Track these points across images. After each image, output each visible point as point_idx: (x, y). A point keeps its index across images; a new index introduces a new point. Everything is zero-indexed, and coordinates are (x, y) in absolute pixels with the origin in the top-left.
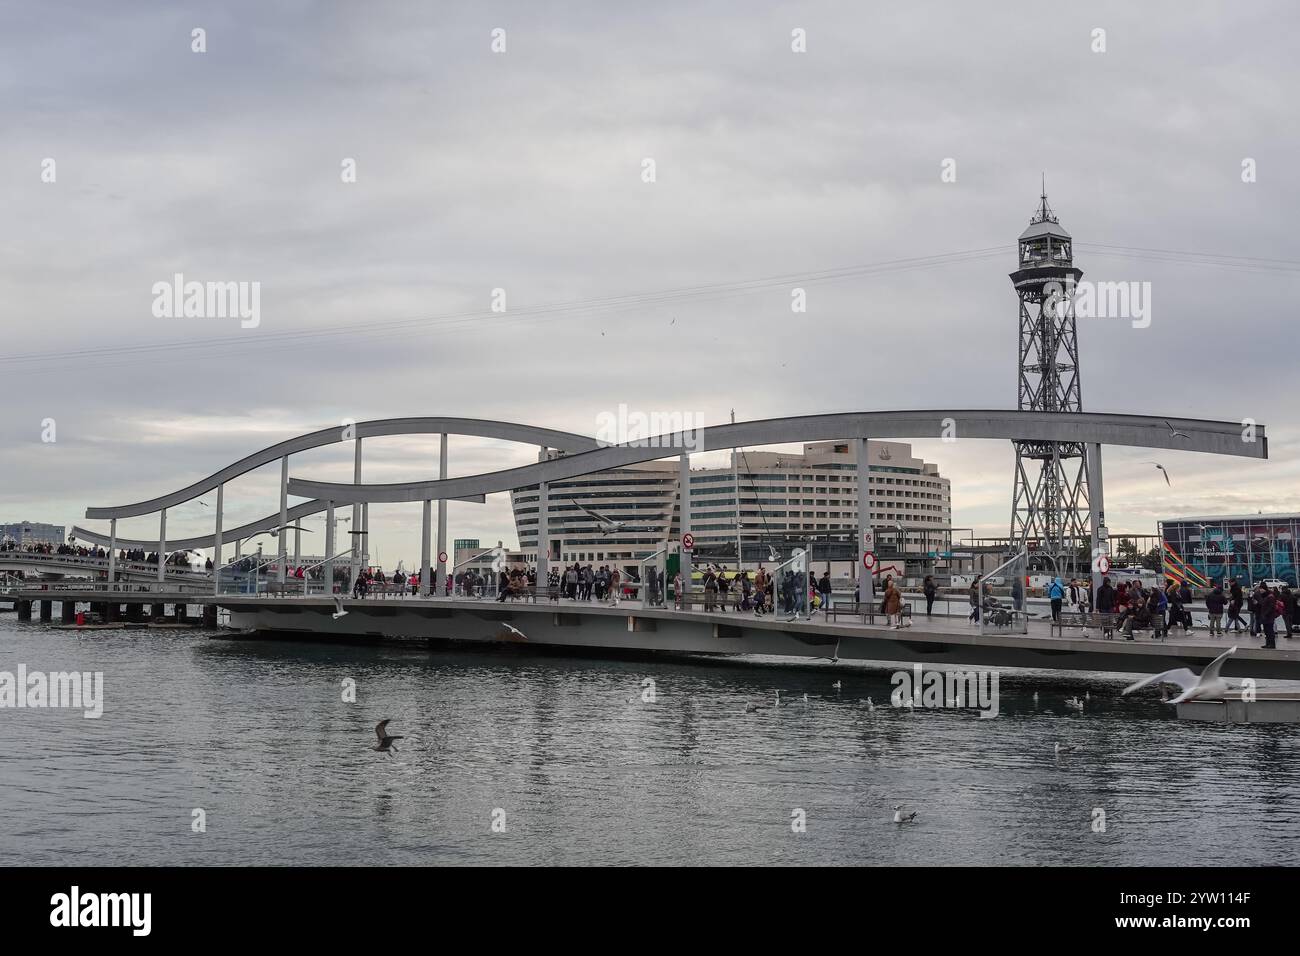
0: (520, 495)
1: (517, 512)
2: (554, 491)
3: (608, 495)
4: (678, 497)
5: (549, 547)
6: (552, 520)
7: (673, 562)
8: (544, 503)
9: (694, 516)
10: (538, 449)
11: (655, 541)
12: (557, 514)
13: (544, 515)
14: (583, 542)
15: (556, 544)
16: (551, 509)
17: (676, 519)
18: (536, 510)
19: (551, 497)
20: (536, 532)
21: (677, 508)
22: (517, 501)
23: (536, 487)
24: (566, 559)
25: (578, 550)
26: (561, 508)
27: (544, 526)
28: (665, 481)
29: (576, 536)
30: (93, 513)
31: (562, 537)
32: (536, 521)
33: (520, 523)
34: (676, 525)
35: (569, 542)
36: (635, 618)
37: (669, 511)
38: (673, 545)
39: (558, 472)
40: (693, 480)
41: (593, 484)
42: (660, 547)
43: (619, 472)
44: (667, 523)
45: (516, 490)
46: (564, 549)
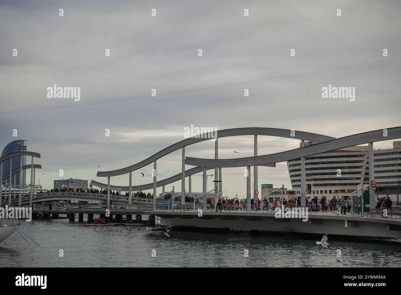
0: (291, 163)
1: (291, 171)
2: (308, 161)
3: (333, 162)
4: (368, 163)
5: (306, 187)
6: (307, 175)
7: (366, 194)
8: (303, 167)
9: (376, 172)
10: (300, 141)
11: (357, 184)
12: (309, 172)
13: (303, 173)
14: (322, 185)
15: (309, 187)
16: (307, 169)
17: (367, 174)
18: (299, 170)
19: (306, 164)
20: (300, 181)
21: (367, 168)
22: (290, 166)
23: (299, 159)
24: (314, 193)
25: (319, 189)
26: (311, 169)
27: (303, 178)
28: (361, 156)
29: (318, 182)
30: (100, 174)
31: (312, 183)
32: (300, 175)
33: (291, 176)
34: (367, 176)
35: (315, 185)
36: (348, 221)
37: (363, 170)
38: (366, 186)
39: (310, 152)
40: (375, 155)
41: (326, 157)
42: (359, 187)
43: (339, 151)
44: (362, 176)
45: (289, 161)
46: (313, 188)
